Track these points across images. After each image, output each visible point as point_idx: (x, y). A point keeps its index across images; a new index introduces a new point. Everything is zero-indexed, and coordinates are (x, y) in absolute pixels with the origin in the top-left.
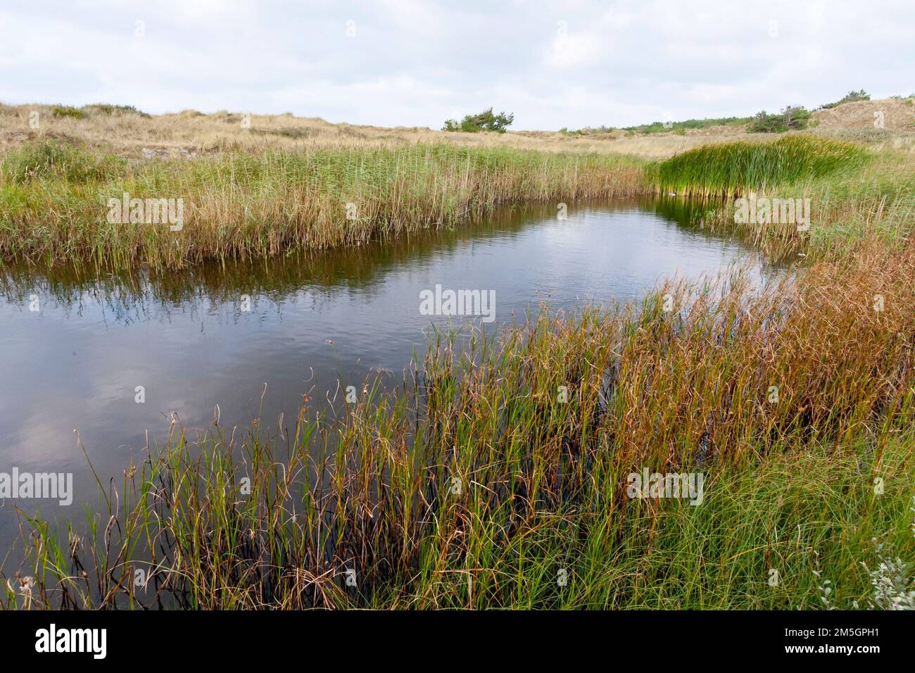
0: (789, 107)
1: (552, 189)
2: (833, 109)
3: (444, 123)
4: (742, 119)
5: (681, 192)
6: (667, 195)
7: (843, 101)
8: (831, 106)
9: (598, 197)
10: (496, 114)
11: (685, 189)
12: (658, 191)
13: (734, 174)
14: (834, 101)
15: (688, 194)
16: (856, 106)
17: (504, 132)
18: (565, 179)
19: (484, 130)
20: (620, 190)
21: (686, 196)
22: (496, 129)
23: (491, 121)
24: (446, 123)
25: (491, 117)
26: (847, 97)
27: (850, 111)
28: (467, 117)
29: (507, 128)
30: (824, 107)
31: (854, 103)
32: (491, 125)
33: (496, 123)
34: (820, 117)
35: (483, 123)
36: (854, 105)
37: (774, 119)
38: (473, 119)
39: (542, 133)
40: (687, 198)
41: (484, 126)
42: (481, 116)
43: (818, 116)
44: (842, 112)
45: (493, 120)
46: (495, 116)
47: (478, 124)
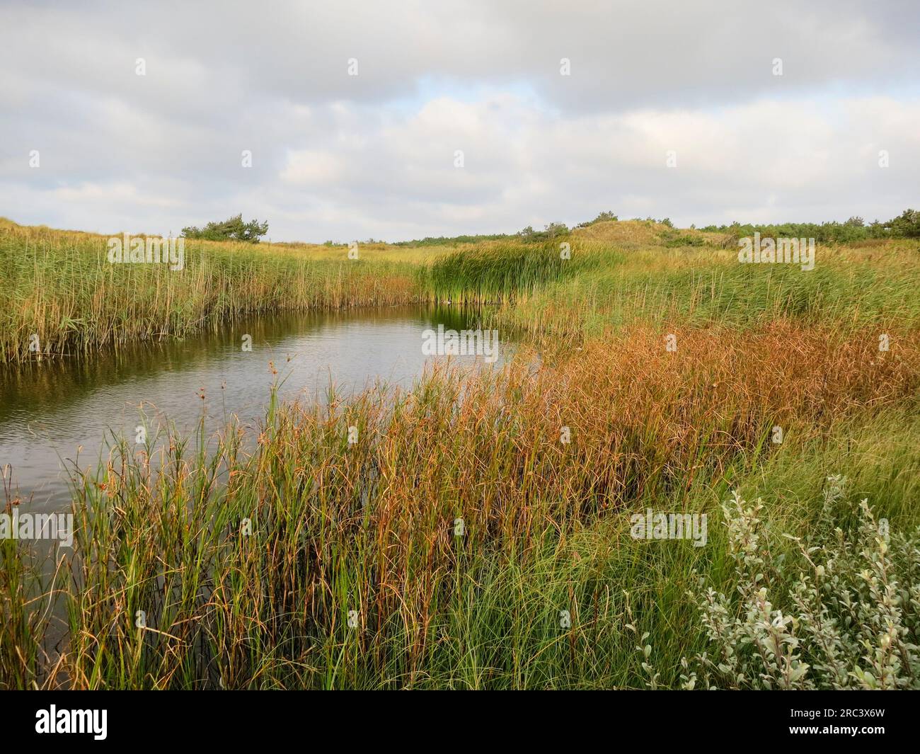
0: (552, 224)
1: (312, 297)
2: (589, 228)
3: (181, 230)
4: (511, 236)
5: (456, 299)
6: (441, 304)
7: (596, 221)
8: (587, 225)
9: (366, 305)
10: (246, 221)
11: (460, 297)
12: (433, 299)
13: (507, 280)
14: (590, 221)
15: (463, 301)
16: (608, 226)
17: (256, 242)
18: (328, 286)
19: (232, 239)
20: (390, 298)
21: (461, 304)
22: (248, 239)
23: (240, 230)
24: (183, 230)
25: (240, 225)
26: (599, 217)
27: (604, 230)
28: (210, 225)
29: (262, 238)
30: (581, 226)
31: (606, 222)
32: (241, 234)
33: (246, 232)
34: (580, 235)
35: (231, 232)
36: (606, 225)
37: (540, 235)
38: (218, 227)
39: (303, 244)
40: (463, 306)
41: (232, 235)
42: (228, 223)
43: (577, 234)
44: (597, 230)
45: (243, 228)
46: (245, 224)
47: (225, 233)
